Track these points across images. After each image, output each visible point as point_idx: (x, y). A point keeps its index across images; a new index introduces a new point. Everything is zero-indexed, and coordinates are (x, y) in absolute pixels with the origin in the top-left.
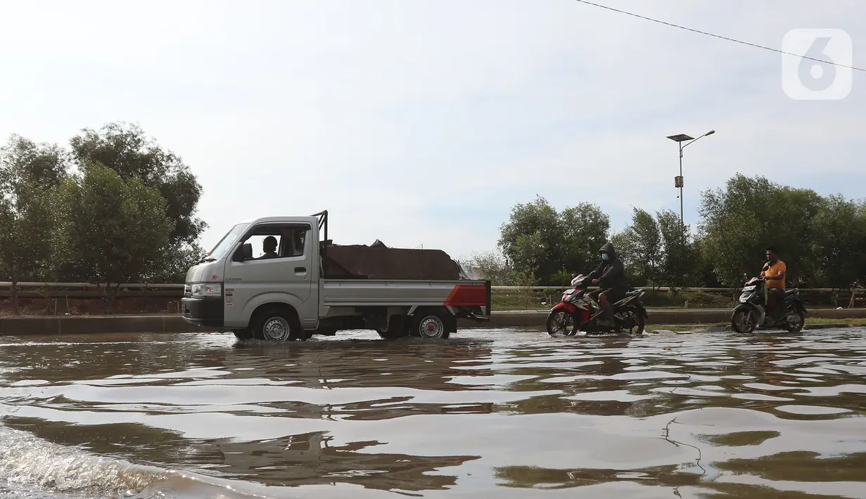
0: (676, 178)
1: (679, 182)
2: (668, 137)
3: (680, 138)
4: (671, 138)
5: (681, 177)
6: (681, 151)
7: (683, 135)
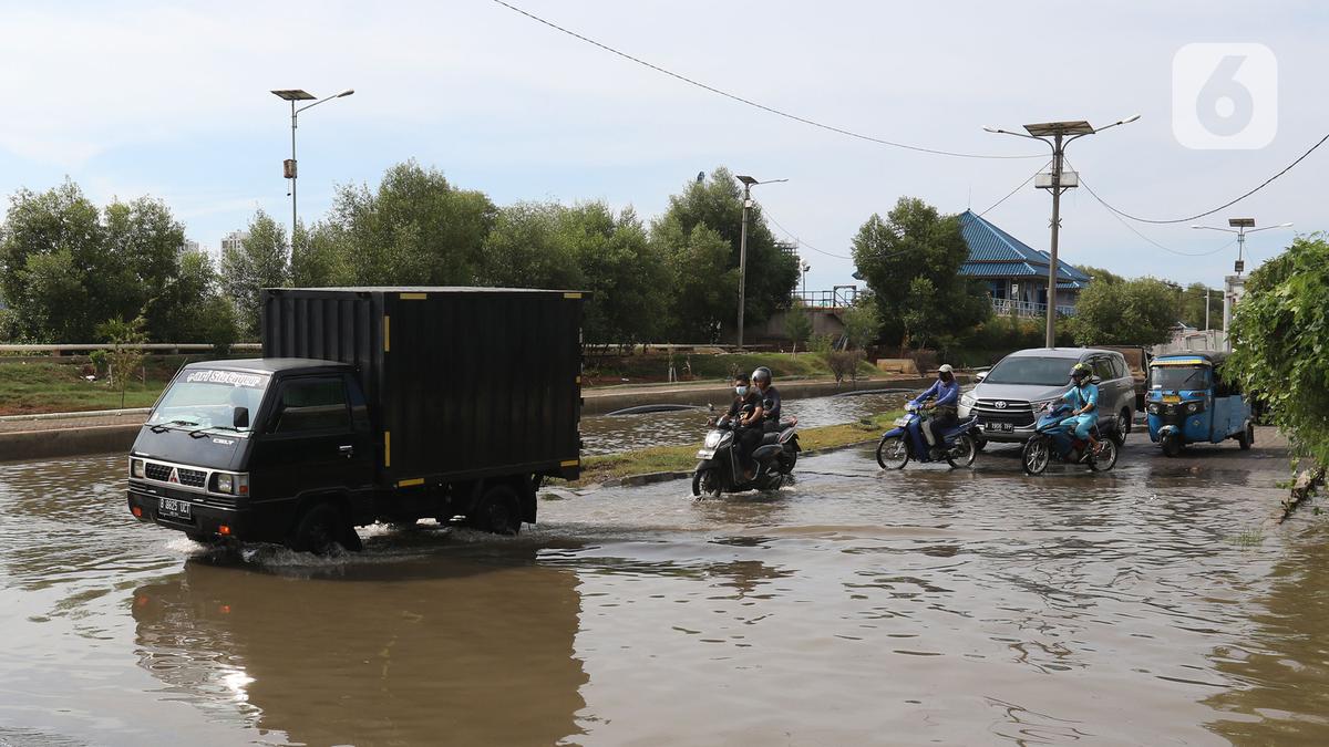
0: (286, 163)
1: (290, 170)
2: (273, 92)
3: (293, 95)
4: (278, 93)
5: (294, 162)
6: (294, 117)
7: (301, 92)
